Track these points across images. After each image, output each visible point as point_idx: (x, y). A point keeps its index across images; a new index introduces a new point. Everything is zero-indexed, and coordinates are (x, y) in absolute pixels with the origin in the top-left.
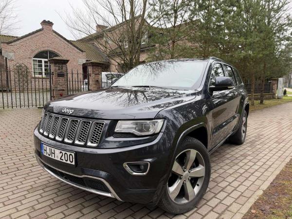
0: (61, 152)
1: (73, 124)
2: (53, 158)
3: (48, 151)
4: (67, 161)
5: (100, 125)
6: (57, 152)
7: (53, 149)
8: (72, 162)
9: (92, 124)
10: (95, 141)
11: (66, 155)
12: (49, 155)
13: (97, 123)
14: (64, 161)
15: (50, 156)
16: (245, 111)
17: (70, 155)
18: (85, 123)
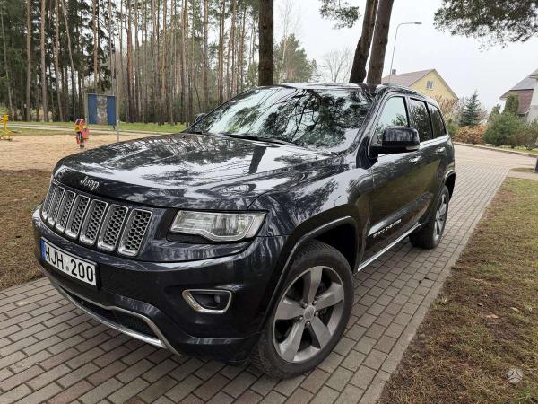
0: (72, 261)
1: (97, 209)
2: (60, 268)
3: (52, 255)
4: (83, 277)
5: (144, 217)
6: (67, 259)
7: (60, 253)
8: (91, 280)
9: (128, 214)
10: (134, 246)
11: (81, 267)
12: (55, 263)
13: (140, 213)
14: (78, 277)
15: (56, 266)
16: (446, 188)
17: (88, 267)
18: (118, 210)
